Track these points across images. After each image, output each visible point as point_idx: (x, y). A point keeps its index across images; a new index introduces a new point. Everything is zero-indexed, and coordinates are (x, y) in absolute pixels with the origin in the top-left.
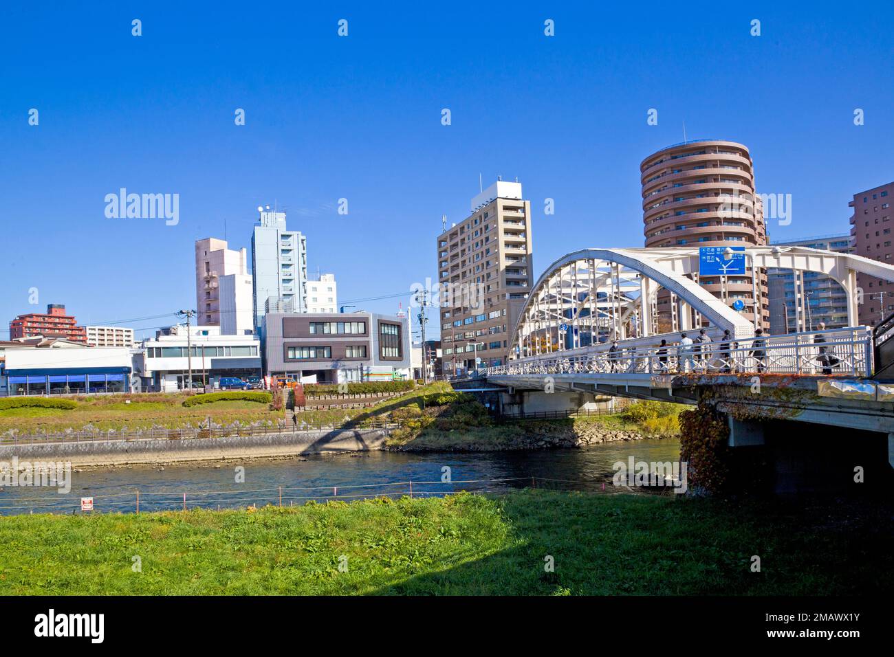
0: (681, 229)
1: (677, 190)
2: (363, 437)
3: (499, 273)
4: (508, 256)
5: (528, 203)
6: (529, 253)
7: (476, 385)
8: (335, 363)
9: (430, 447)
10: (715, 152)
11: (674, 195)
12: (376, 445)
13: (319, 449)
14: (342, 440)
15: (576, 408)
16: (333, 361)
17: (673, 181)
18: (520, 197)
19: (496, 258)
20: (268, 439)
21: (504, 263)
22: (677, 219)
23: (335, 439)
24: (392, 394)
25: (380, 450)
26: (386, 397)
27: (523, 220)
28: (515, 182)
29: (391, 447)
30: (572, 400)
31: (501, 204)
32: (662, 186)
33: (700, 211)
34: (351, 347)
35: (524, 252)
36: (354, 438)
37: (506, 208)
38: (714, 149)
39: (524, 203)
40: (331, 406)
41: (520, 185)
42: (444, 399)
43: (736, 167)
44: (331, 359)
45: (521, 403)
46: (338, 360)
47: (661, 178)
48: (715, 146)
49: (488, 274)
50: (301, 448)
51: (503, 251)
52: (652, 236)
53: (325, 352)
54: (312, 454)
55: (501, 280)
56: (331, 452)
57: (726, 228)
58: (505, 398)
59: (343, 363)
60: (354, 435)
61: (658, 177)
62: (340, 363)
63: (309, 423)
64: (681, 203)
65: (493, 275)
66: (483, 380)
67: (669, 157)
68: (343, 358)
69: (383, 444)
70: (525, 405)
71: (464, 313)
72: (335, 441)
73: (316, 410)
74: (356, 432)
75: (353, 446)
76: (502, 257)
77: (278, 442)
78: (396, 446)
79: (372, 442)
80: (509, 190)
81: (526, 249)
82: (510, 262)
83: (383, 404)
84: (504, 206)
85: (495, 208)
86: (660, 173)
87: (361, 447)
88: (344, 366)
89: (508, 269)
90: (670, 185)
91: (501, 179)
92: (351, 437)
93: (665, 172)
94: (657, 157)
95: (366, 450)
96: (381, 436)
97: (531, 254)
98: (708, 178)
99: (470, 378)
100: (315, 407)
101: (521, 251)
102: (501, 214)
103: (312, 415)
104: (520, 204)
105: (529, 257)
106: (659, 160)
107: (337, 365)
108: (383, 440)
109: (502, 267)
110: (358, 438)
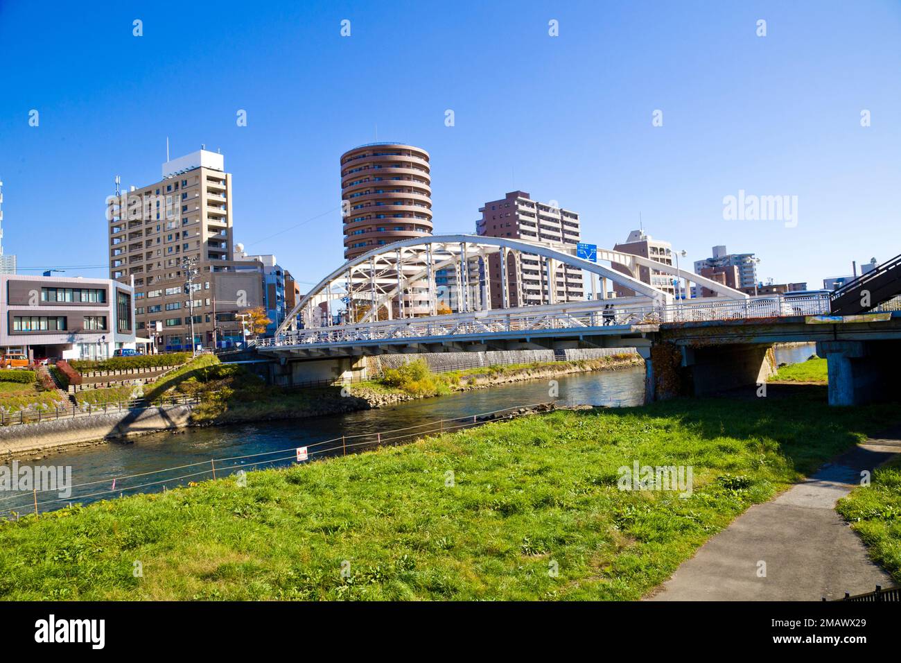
0: (380, 218)
1: (377, 183)
2: (168, 413)
3: (201, 244)
4: (211, 229)
5: (230, 176)
6: (229, 227)
7: (247, 357)
8: (71, 336)
9: (244, 418)
10: (409, 155)
11: (375, 187)
12: (182, 423)
13: (125, 430)
14: (146, 418)
15: (336, 377)
16: (69, 333)
17: (374, 175)
18: (222, 169)
19: (199, 228)
20: (63, 424)
21: (207, 235)
22: (378, 209)
23: (140, 418)
24: (165, 368)
25: (186, 426)
26: (166, 371)
27: (225, 192)
28: (217, 153)
29: (201, 422)
30: (333, 369)
31: (205, 173)
32: (364, 178)
33: (396, 203)
34: (89, 318)
35: (225, 225)
36: (159, 416)
37: (210, 179)
38: (408, 152)
39: (226, 176)
40: (111, 383)
41: (222, 156)
42: (224, 371)
43: (422, 170)
44: (67, 332)
45: (290, 374)
46: (75, 333)
47: (363, 171)
48: (409, 150)
49: (184, 245)
50: (104, 432)
51: (207, 222)
52: (352, 222)
53: (58, 322)
54: (118, 437)
55: (203, 252)
56: (138, 433)
57: (415, 220)
58: (277, 369)
59: (80, 336)
60: (158, 411)
61: (360, 169)
62: (78, 336)
63: (91, 403)
64: (381, 194)
65: (192, 246)
66: (253, 352)
67: (371, 153)
68: (78, 330)
69: (190, 419)
70: (294, 375)
71: (148, 285)
72: (140, 420)
73: (93, 389)
74: (160, 409)
75: (160, 424)
76: (205, 229)
77: (75, 427)
78: (207, 420)
79: (178, 418)
80: (211, 161)
81: (226, 221)
82: (212, 235)
83: (165, 379)
84: (207, 176)
85: (198, 177)
86: (362, 166)
87: (168, 424)
88: (82, 339)
89: (212, 242)
90: (372, 178)
91: (204, 148)
92: (155, 415)
93: (368, 166)
94: (361, 152)
95: (173, 428)
96: (185, 411)
97: (232, 228)
98: (404, 176)
99: (238, 350)
100: (93, 385)
101: (221, 223)
102: (206, 184)
103: (93, 394)
104: (221, 176)
105: (229, 231)
106: (362, 153)
107: (74, 338)
108: (187, 415)
109: (205, 239)
110: (164, 415)
